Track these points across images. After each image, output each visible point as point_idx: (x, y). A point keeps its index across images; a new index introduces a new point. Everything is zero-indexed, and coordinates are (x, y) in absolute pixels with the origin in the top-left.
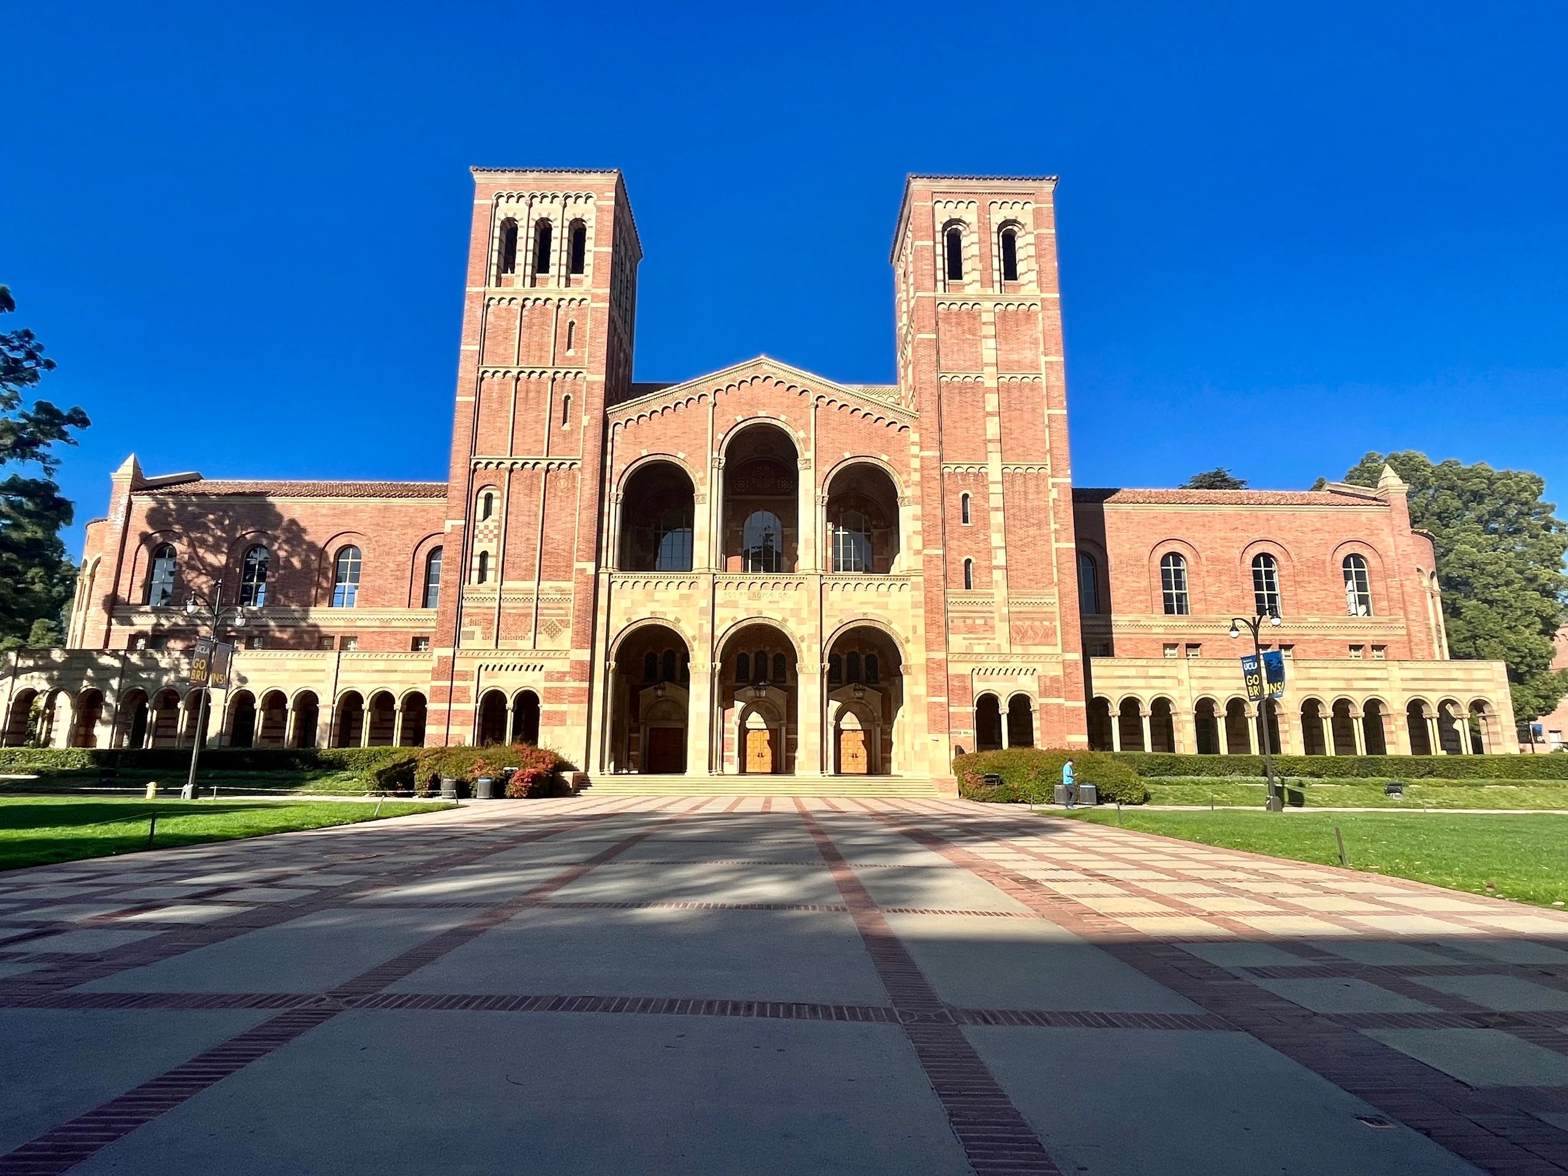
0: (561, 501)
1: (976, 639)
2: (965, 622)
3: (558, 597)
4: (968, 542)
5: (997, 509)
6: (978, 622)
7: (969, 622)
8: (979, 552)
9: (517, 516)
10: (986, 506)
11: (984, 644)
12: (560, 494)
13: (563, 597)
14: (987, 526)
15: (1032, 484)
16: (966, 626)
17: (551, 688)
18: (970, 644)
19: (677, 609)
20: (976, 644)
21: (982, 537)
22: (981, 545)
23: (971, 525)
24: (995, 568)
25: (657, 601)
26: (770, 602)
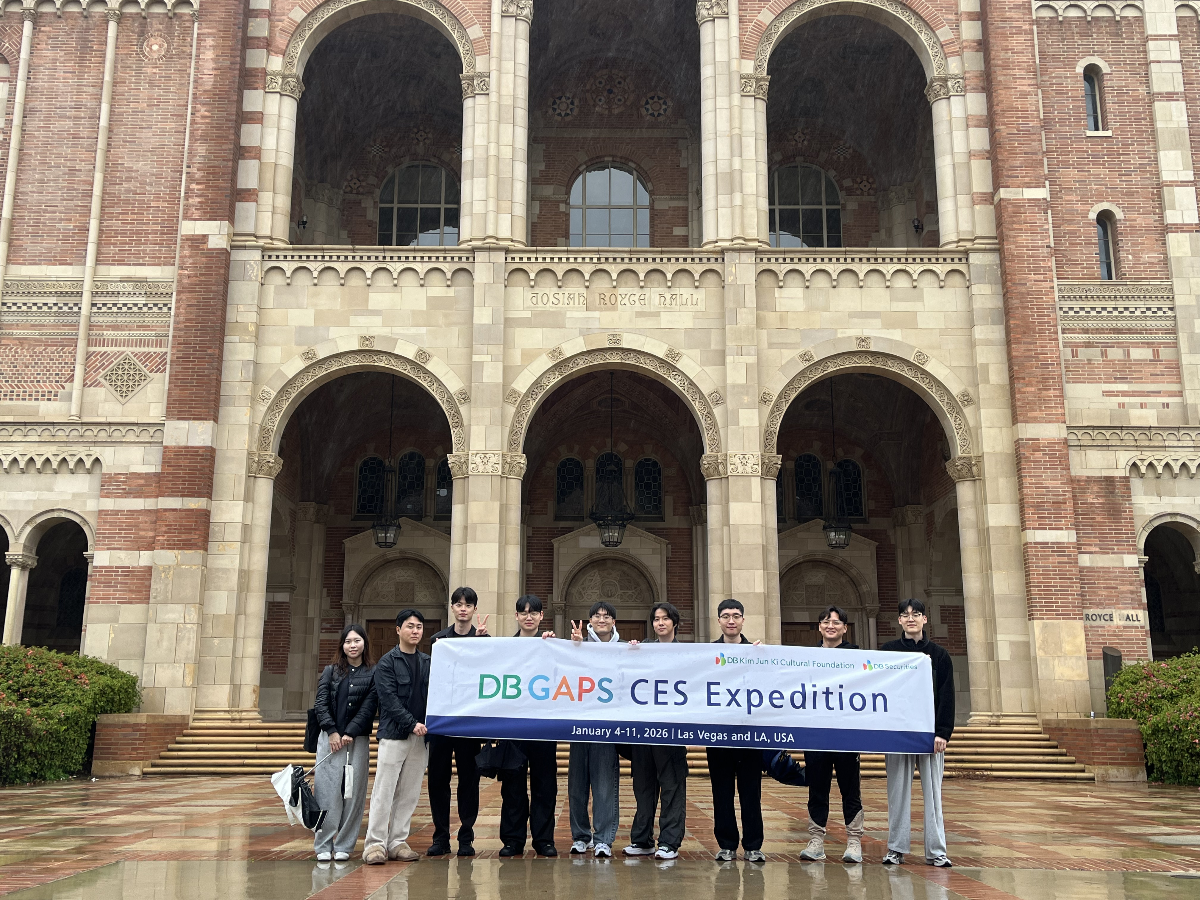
0: (152, 84)
1: (1134, 394)
2: (1104, 354)
3: (141, 301)
4: (1103, 172)
5: (1170, 97)
6: (1136, 354)
7: (1116, 354)
8: (1130, 194)
9: (48, 118)
10: (1142, 90)
11: (1153, 406)
12: (149, 70)
13: (151, 301)
14: (1146, 136)
16: (1109, 363)
17: (116, 512)
18: (1122, 405)
19: (423, 330)
20: (1133, 406)
21: (1135, 160)
22: (1135, 178)
23: (1109, 133)
24: (1179, 228)
25: (376, 313)
26: (640, 314)
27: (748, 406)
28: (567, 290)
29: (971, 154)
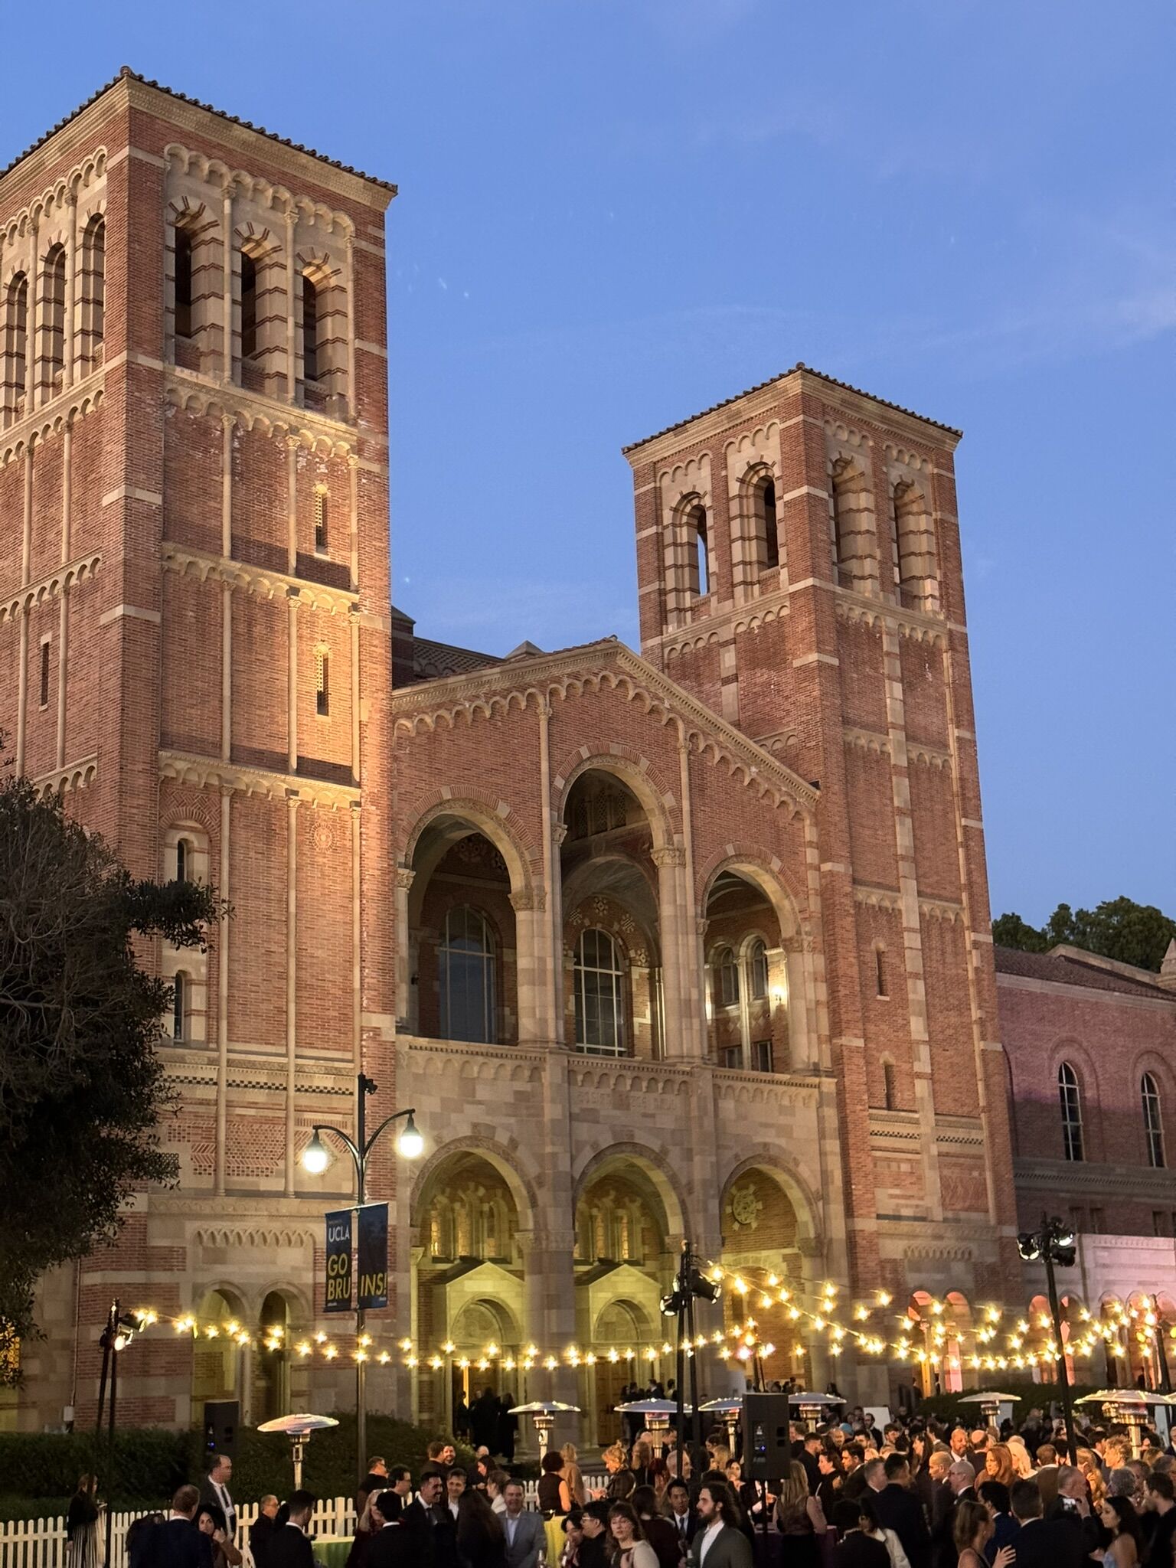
0: (323, 875)
1: (902, 1197)
2: (889, 1167)
3: (330, 1084)
4: (884, 1027)
5: (916, 976)
6: (903, 1167)
7: (894, 1167)
8: (897, 1046)
10: (901, 968)
12: (321, 860)
13: (337, 1085)
14: (904, 1003)
15: (948, 936)
16: (891, 1174)
18: (897, 1205)
19: (512, 1120)
20: (903, 1206)
21: (900, 1021)
22: (900, 1035)
23: (887, 999)
24: (919, 1076)
25: (480, 1103)
26: (645, 1115)
27: (713, 1197)
28: (602, 1091)
29: (818, 1003)
